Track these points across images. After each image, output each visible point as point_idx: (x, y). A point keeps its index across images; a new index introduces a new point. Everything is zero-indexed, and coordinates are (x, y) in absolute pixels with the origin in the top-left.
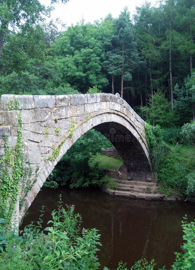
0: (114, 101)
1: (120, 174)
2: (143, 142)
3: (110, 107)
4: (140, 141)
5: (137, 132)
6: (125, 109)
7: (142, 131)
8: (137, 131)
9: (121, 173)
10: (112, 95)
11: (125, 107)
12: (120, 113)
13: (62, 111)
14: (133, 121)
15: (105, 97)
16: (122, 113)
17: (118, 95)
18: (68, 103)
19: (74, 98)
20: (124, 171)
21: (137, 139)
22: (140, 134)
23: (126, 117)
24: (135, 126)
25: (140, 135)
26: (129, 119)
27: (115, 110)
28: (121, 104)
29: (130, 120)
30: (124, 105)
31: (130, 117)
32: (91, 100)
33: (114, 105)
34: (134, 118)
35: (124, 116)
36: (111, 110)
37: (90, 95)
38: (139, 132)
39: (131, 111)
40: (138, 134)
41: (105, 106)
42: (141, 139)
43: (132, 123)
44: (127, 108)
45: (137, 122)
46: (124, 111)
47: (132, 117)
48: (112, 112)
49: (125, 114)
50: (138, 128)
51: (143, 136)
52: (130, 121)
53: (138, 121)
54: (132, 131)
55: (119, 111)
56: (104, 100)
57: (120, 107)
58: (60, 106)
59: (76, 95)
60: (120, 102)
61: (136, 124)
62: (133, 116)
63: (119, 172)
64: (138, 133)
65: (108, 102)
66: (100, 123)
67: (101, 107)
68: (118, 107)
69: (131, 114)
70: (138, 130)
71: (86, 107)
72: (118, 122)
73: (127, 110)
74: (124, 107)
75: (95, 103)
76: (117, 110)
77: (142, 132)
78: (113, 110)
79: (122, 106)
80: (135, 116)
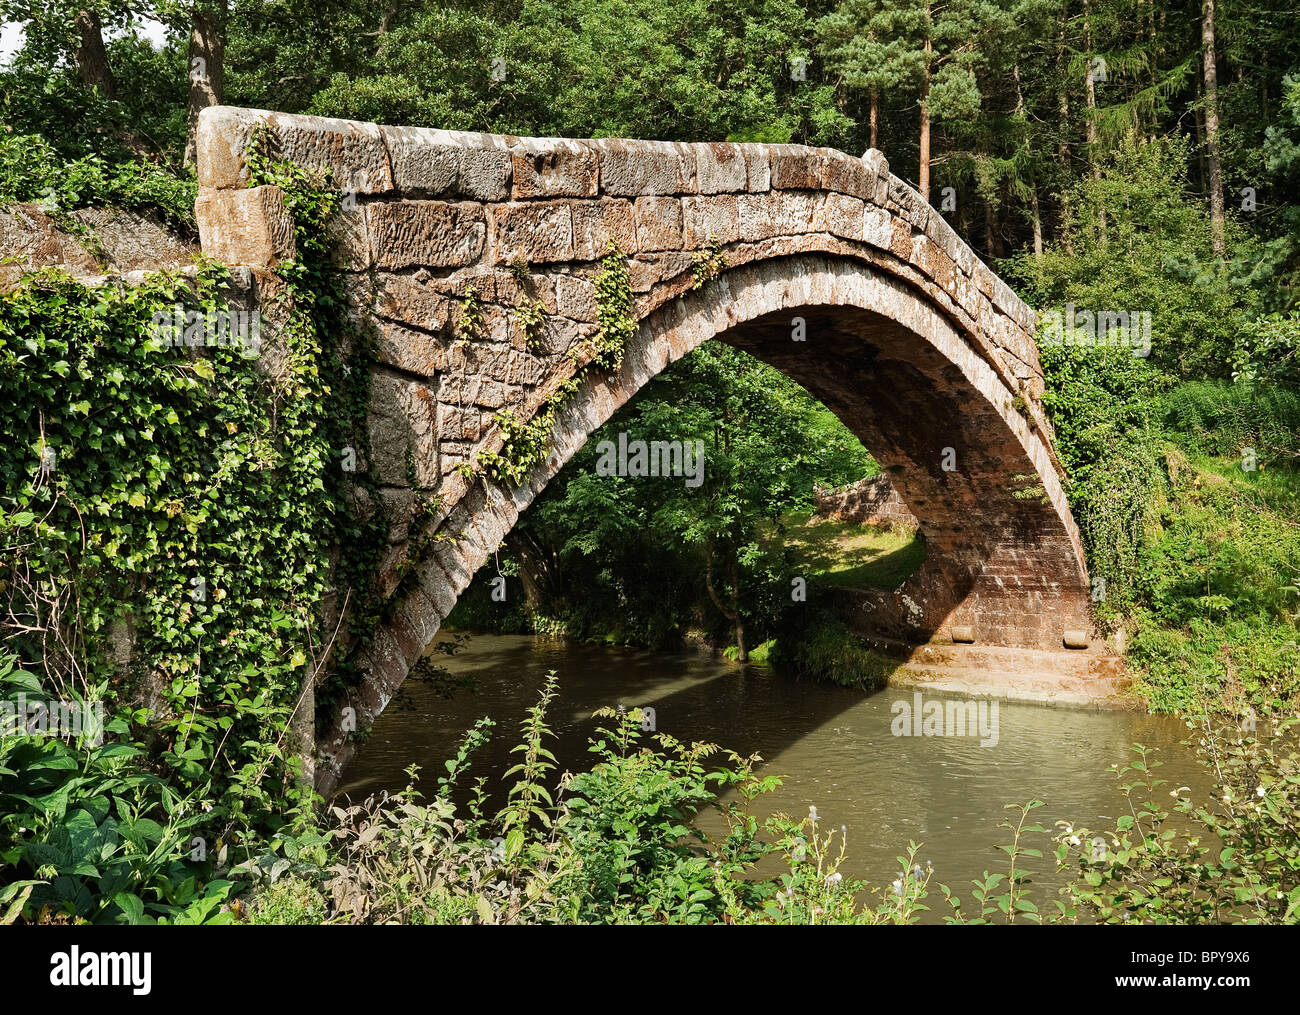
0: (851, 189)
1: (914, 608)
2: (1033, 428)
3: (831, 223)
4: (1016, 424)
5: (994, 374)
6: (922, 238)
7: (1024, 368)
8: (993, 367)
9: (919, 603)
10: (840, 156)
11: (922, 228)
12: (890, 264)
13: (553, 219)
14: (973, 310)
15: (800, 163)
16: (903, 262)
17: (874, 158)
18: (586, 180)
19: (619, 155)
20: (934, 594)
21: (999, 408)
22: (1014, 383)
23: (927, 287)
24: (980, 337)
25: (1010, 389)
26: (943, 299)
27: (864, 244)
28: (893, 212)
29: (955, 303)
30: (914, 217)
31: (952, 286)
32: (719, 175)
33: (852, 214)
34: (974, 295)
35: (915, 278)
36: (835, 240)
37: (713, 147)
38: (1007, 374)
39: (957, 255)
40: (999, 382)
41: (802, 219)
42: (1023, 411)
43: (964, 320)
44: (932, 233)
45: (997, 315)
46: (917, 248)
47: (963, 287)
48: (845, 250)
49: (924, 267)
50: (1000, 350)
51: (1031, 395)
52: (952, 309)
53: (997, 310)
54: (966, 366)
55: (886, 247)
56: (798, 181)
57: (889, 229)
58: (537, 193)
59: (628, 144)
60: (889, 198)
61: (991, 325)
62: (970, 279)
63: (908, 600)
64: (1000, 376)
65: (818, 197)
66: (772, 308)
67: (779, 220)
68: (875, 228)
69: (959, 271)
70: (999, 362)
71: (689, 213)
72: (880, 311)
73: (934, 245)
74: (916, 231)
75: (739, 192)
76: (873, 242)
77: (1022, 372)
78: (851, 242)
79: (899, 220)
80: (979, 285)
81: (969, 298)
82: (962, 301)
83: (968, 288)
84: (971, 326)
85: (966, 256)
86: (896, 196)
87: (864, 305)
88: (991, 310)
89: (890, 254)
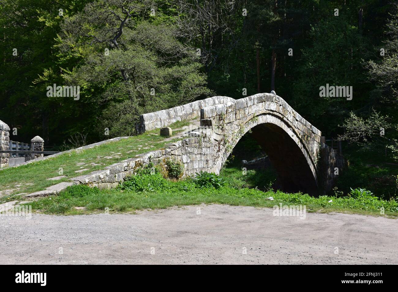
0: (269, 100)
2: (304, 147)
3: (266, 107)
4: (300, 146)
5: (295, 135)
6: (282, 107)
10: (268, 94)
11: (282, 105)
12: (275, 113)
14: (292, 121)
15: (261, 97)
16: (278, 113)
21: (297, 143)
23: (282, 117)
24: (293, 127)
25: (299, 138)
26: (285, 119)
27: (271, 110)
28: (276, 103)
29: (288, 119)
30: (280, 103)
31: (287, 116)
32: (250, 103)
33: (269, 105)
35: (280, 115)
36: (266, 110)
37: (249, 97)
38: (298, 135)
39: (288, 109)
40: (297, 137)
41: (261, 108)
42: (302, 143)
43: (289, 123)
46: (281, 109)
47: (289, 116)
48: (268, 112)
49: (282, 113)
50: (297, 129)
51: (304, 139)
52: (287, 121)
53: (297, 120)
56: (261, 100)
57: (275, 106)
60: (276, 100)
61: (295, 124)
62: (291, 114)
65: (264, 103)
67: (258, 108)
68: (273, 107)
69: (289, 113)
70: (297, 132)
71: (246, 111)
72: (273, 123)
73: (284, 108)
74: (280, 105)
75: (252, 105)
76: (273, 110)
78: (269, 110)
79: (277, 104)
80: (293, 115)
81: (291, 118)
82: (289, 119)
83: (290, 116)
84: (291, 124)
85: (290, 109)
86: (277, 99)
87: (270, 122)
88: (295, 121)
89: (276, 111)
